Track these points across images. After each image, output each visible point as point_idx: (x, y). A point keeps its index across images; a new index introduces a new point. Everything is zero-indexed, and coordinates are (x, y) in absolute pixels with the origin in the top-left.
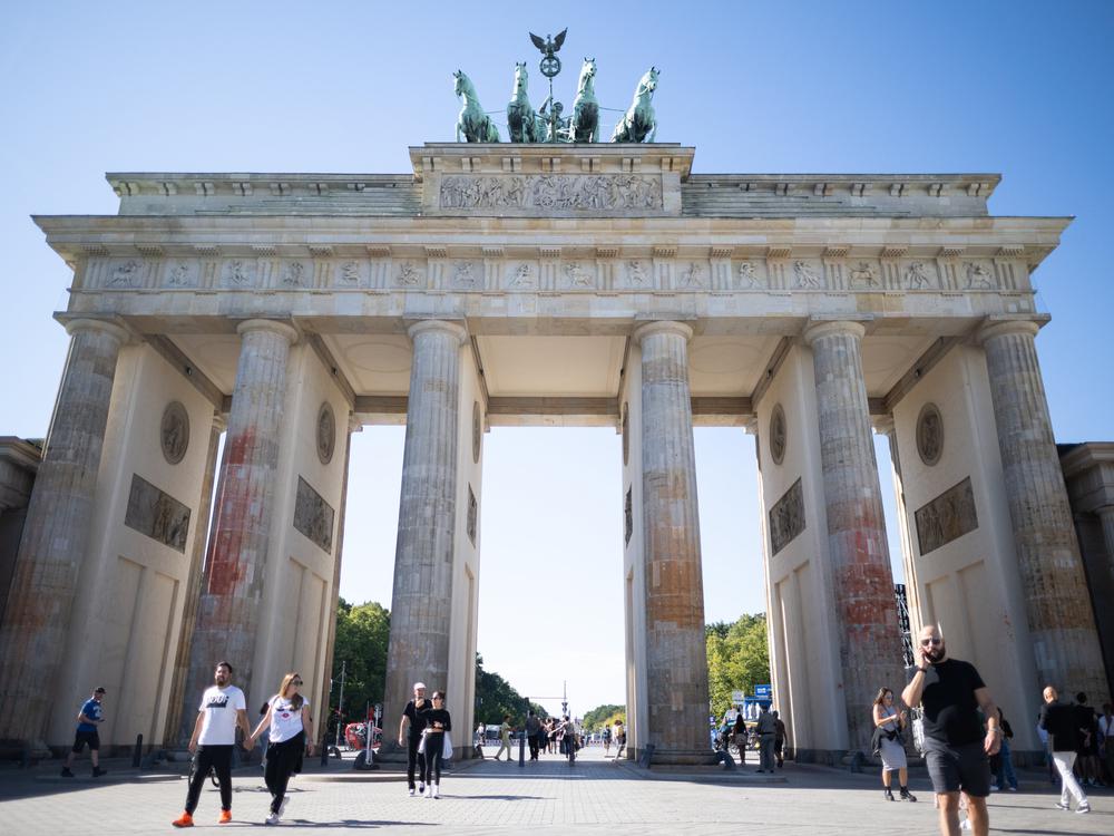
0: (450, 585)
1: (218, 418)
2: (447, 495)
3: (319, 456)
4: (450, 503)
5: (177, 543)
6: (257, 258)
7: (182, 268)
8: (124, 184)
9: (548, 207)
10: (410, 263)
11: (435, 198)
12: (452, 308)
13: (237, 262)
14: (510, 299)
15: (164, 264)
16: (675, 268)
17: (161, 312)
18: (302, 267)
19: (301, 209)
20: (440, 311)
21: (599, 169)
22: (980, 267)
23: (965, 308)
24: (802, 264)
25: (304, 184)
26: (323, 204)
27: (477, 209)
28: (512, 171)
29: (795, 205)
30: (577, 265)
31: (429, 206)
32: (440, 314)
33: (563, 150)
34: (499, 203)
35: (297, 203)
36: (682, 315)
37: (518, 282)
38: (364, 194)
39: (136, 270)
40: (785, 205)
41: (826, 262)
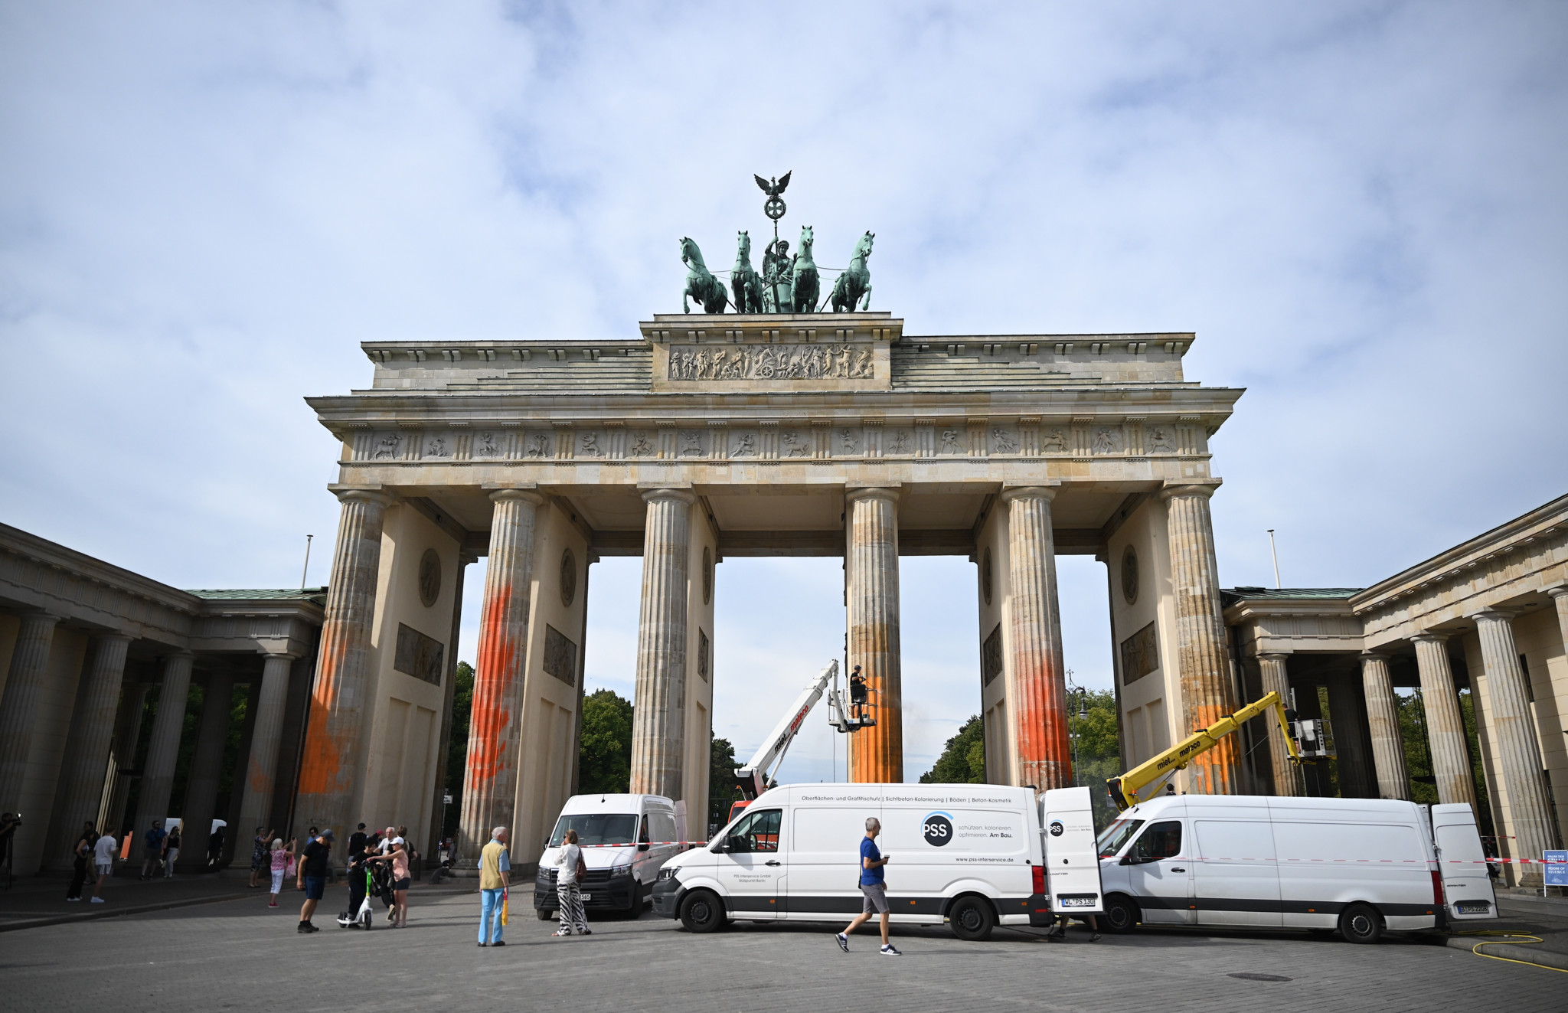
0: (683, 727)
1: (463, 553)
2: (678, 648)
3: (562, 597)
4: (681, 655)
5: (434, 679)
6: (505, 430)
7: (439, 440)
8: (378, 352)
9: (768, 377)
10: (643, 434)
11: (664, 369)
12: (680, 476)
13: (486, 435)
14: (733, 467)
15: (423, 436)
16: (883, 436)
17: (422, 483)
18: (545, 438)
19: (543, 382)
20: (670, 479)
21: (815, 339)
22: (1161, 432)
23: (1145, 472)
24: (998, 431)
25: (543, 350)
26: (562, 376)
27: (703, 380)
28: (735, 341)
29: (996, 371)
30: (794, 435)
31: (659, 377)
32: (670, 483)
33: (781, 323)
34: (723, 373)
35: (539, 376)
36: (887, 482)
37: (740, 451)
38: (600, 365)
39: (397, 443)
40: (987, 371)
41: (1020, 430)
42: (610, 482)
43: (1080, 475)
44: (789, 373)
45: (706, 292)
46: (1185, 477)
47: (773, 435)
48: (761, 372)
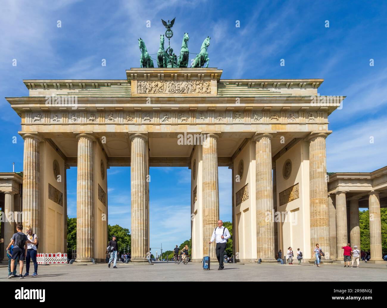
6: (79, 112)
7: (56, 116)
8: (30, 84)
9: (173, 92)
10: (129, 114)
11: (135, 89)
12: (144, 129)
13: (73, 113)
14: (162, 126)
15: (50, 114)
16: (214, 115)
17: (52, 131)
18: (94, 115)
19: (92, 94)
20: (140, 130)
21: (190, 78)
22: (312, 114)
23: (306, 129)
24: (255, 113)
25: (90, 84)
26: (98, 92)
27: (149, 93)
28: (161, 79)
29: (254, 91)
30: (183, 114)
31: (134, 92)
32: (140, 131)
33: (178, 71)
34: (157, 91)
35: (90, 92)
36: (216, 131)
37: (164, 120)
38: (112, 88)
39: (41, 116)
40: (251, 91)
41: (263, 113)
42: (118, 131)
43: (283, 129)
44: (181, 91)
45: (148, 62)
46: (319, 130)
47: (176, 114)
48: (170, 91)
